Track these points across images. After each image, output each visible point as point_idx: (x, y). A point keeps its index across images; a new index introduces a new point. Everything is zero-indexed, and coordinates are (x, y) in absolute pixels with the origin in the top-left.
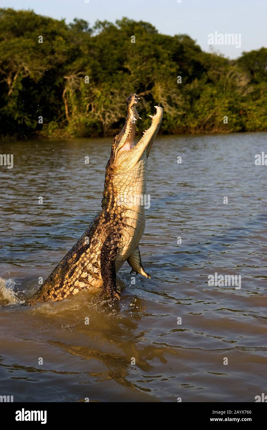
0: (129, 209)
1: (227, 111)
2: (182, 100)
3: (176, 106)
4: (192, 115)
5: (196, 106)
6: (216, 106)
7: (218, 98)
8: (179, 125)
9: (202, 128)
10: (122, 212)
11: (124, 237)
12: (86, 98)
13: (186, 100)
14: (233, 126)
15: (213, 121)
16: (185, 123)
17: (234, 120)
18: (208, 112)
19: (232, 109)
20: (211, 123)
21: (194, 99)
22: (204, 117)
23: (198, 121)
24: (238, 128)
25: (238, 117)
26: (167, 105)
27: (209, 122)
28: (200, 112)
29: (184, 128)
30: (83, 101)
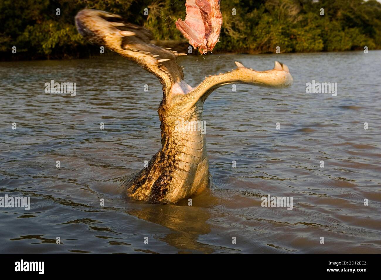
0: (183, 152)
1: (280, 36)
2: (243, 26)
3: (239, 31)
4: (252, 38)
5: (255, 31)
6: (272, 31)
7: (274, 24)
8: (241, 46)
9: (260, 49)
10: (175, 154)
11: (175, 180)
12: (166, 24)
13: (247, 26)
14: (285, 47)
15: (269, 44)
16: (246, 45)
17: (286, 43)
18: (265, 36)
19: (285, 34)
20: (268, 45)
21: (254, 25)
22: (261, 40)
23: (257, 44)
24: (290, 49)
25: (290, 41)
26: (232, 30)
27: (265, 44)
28: (258, 36)
29: (245, 49)
30: (163, 26)
